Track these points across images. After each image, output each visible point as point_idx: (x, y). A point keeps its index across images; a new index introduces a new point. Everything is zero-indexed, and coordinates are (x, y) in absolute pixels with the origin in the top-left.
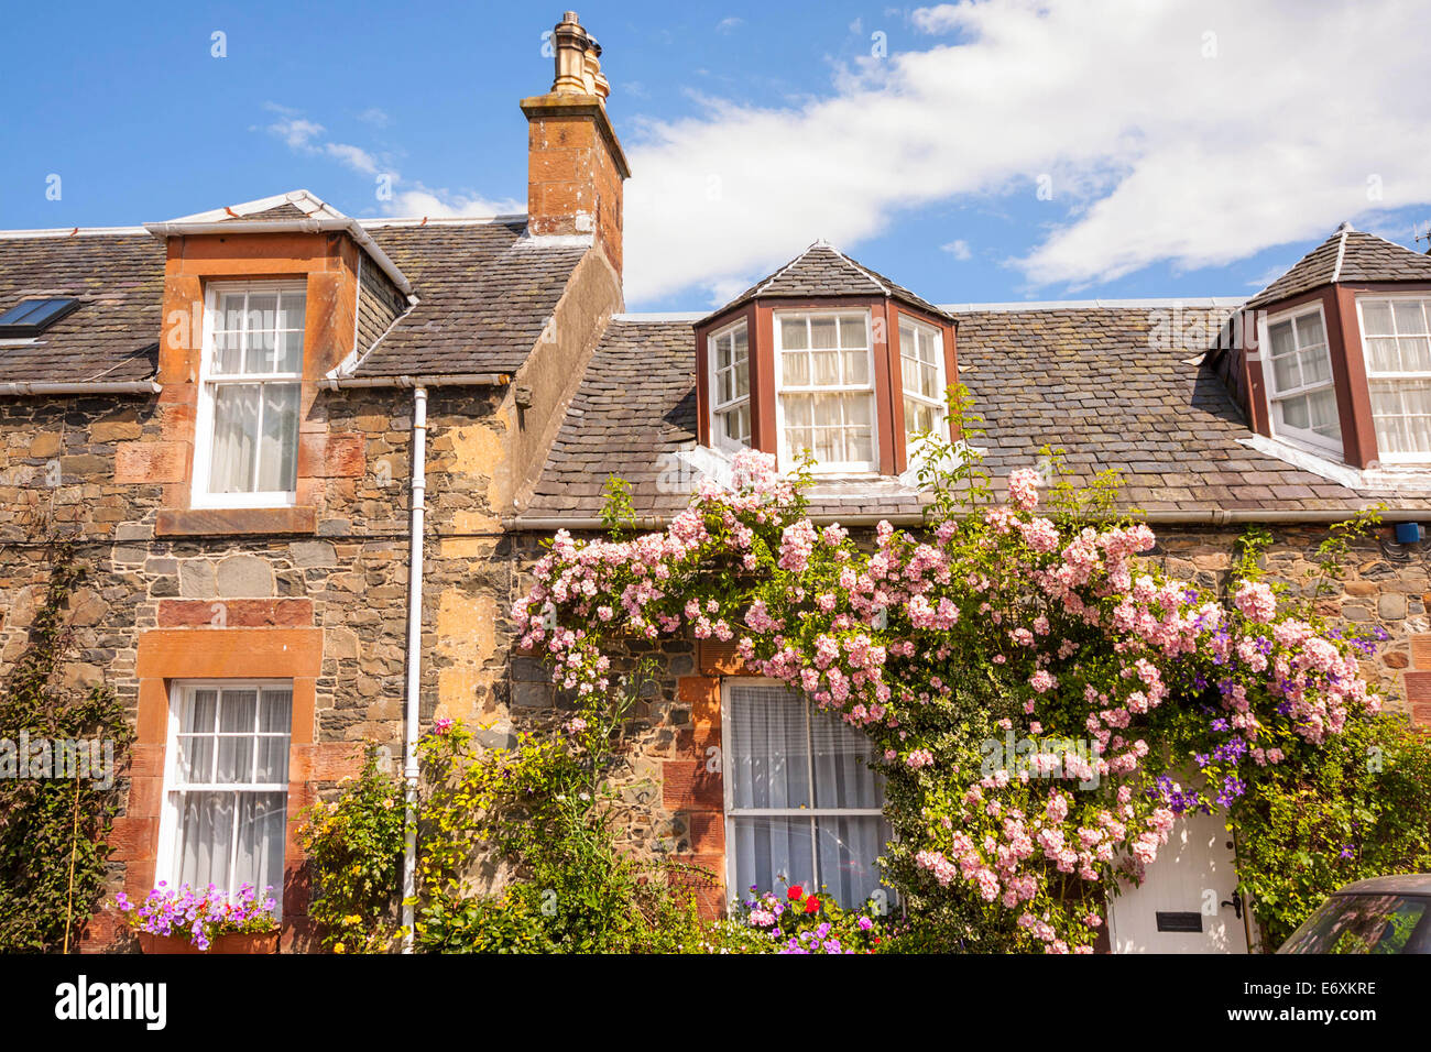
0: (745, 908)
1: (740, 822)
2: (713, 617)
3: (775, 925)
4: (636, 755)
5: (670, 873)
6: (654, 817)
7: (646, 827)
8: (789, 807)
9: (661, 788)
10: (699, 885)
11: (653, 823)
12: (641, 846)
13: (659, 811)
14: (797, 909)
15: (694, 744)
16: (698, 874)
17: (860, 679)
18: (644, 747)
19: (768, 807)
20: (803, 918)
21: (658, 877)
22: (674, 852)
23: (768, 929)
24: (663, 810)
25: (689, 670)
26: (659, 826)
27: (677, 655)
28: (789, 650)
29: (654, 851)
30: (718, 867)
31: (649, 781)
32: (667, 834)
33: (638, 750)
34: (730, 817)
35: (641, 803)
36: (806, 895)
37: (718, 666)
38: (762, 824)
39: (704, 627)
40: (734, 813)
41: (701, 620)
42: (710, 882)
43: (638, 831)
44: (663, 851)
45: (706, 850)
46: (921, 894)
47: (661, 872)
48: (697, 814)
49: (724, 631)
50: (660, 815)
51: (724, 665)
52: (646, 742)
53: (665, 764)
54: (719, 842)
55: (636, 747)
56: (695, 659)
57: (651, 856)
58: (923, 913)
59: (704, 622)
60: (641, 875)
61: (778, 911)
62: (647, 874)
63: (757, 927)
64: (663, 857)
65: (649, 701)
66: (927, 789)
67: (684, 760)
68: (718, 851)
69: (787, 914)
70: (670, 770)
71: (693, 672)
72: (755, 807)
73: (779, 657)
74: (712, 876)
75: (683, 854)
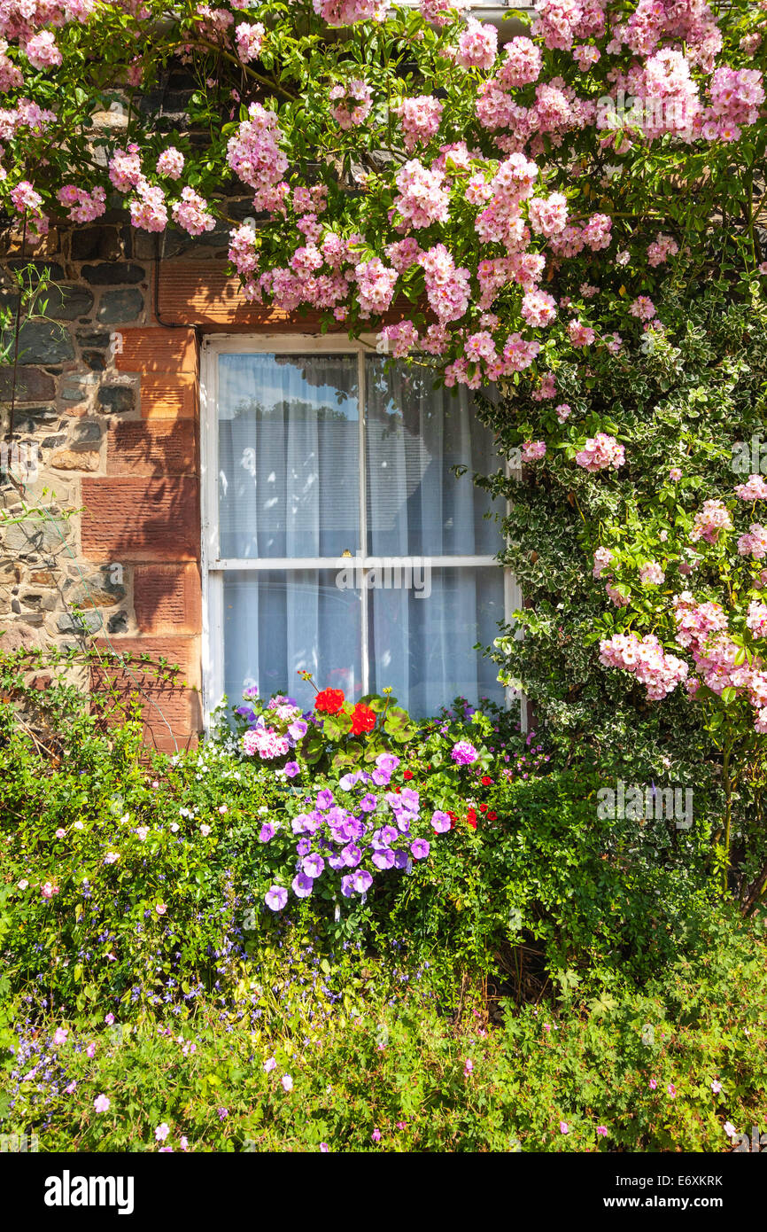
0: (240, 720)
1: (232, 580)
2: (172, 188)
3: (291, 756)
5: (95, 669)
6: (63, 574)
7: (46, 592)
8: (321, 555)
9: (77, 523)
10: (146, 688)
11: (61, 584)
12: (38, 624)
13: (73, 563)
14: (333, 730)
15: (148, 437)
16: (146, 670)
17: (496, 277)
18: (46, 453)
19: (284, 555)
20: (345, 744)
21: (74, 677)
22: (103, 634)
23: (278, 763)
24: (82, 561)
25: (136, 316)
26: (72, 590)
27: (112, 288)
28: (331, 239)
29: (63, 632)
30: (186, 658)
31: (54, 511)
32: (89, 602)
34: (213, 572)
35: (39, 549)
36: (349, 707)
37: (198, 302)
38: (274, 583)
39: (150, 205)
40: (220, 566)
41: (143, 188)
42: (169, 680)
43: (32, 599)
44: (82, 632)
45: (164, 628)
46: (571, 698)
47: (78, 668)
48: (146, 568)
49: (196, 213)
50: (74, 571)
51: (210, 299)
52: (49, 444)
53: (86, 482)
54: (188, 615)
56: (148, 296)
57: (57, 641)
58: (574, 731)
59: (152, 196)
60: (37, 674)
61: (297, 734)
62: (49, 672)
63: (256, 760)
64: (82, 642)
66: (603, 511)
67: (126, 474)
68: (185, 631)
69: (313, 735)
70: (96, 493)
71: (145, 318)
72: (261, 555)
73: (311, 255)
74: (174, 673)
75: (120, 635)
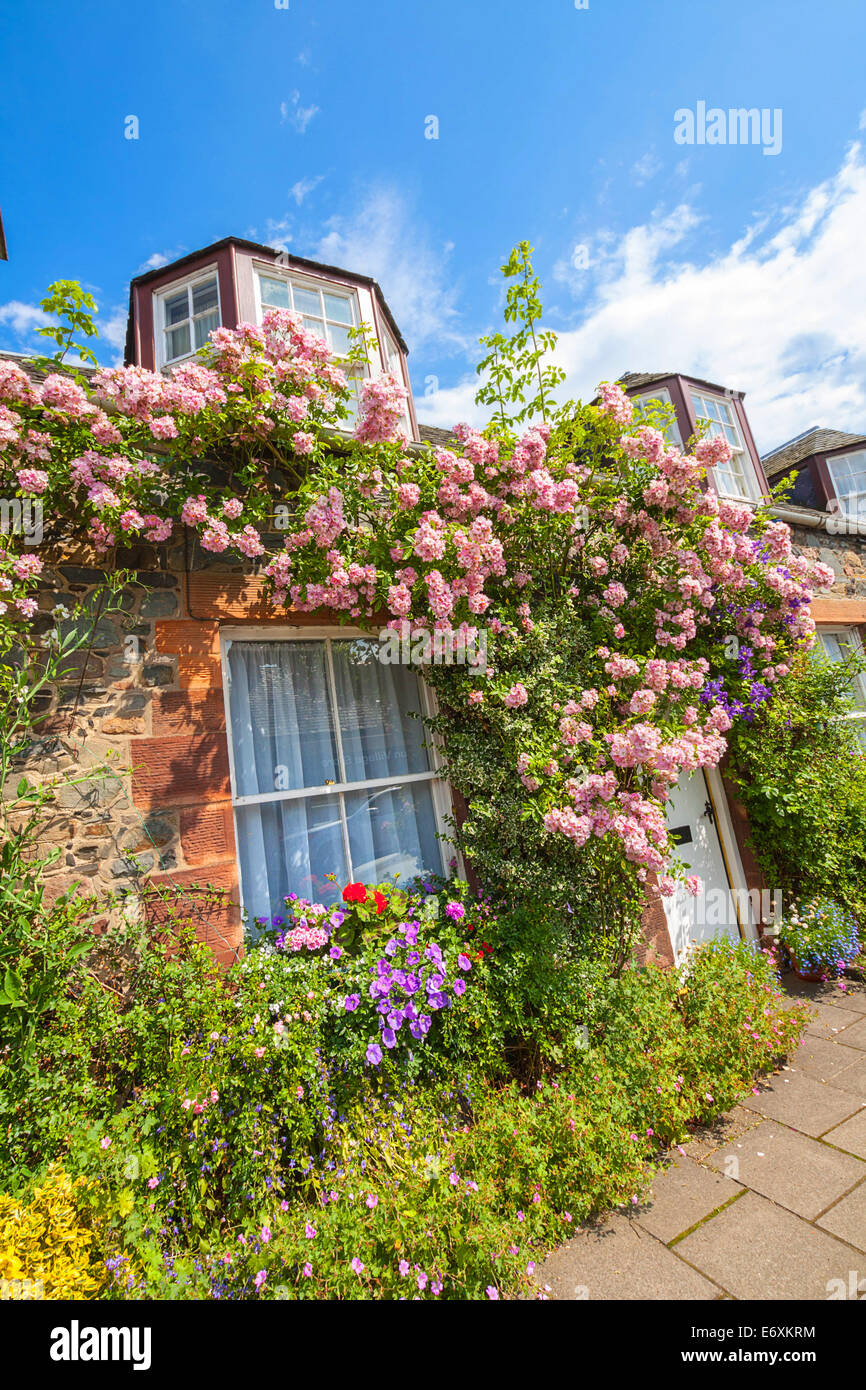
2: (234, 524)
4: (82, 733)
5: (150, 904)
6: (117, 823)
7: (101, 842)
9: (128, 780)
11: (115, 834)
12: (92, 874)
13: (126, 813)
14: (363, 914)
15: (188, 703)
16: (196, 897)
18: (97, 721)
21: (128, 916)
22: (155, 872)
23: (323, 950)
24: (133, 812)
25: (171, 612)
26: (125, 837)
27: (151, 590)
29: (117, 876)
31: (105, 770)
32: (141, 847)
33: (85, 725)
35: (93, 805)
37: (221, 602)
39: (218, 537)
41: (211, 526)
43: (86, 850)
44: (136, 873)
45: (209, 858)
47: (133, 907)
48: (191, 810)
50: (127, 820)
51: (229, 601)
52: (99, 713)
53: (135, 743)
55: (83, 723)
56: (181, 597)
57: (111, 886)
59: (218, 529)
60: (95, 919)
62: (106, 916)
64: (135, 882)
65: (103, 655)
66: (517, 732)
67: (170, 735)
68: (227, 858)
70: (144, 751)
71: (179, 614)
72: (261, 792)
74: (220, 895)
75: (170, 871)
